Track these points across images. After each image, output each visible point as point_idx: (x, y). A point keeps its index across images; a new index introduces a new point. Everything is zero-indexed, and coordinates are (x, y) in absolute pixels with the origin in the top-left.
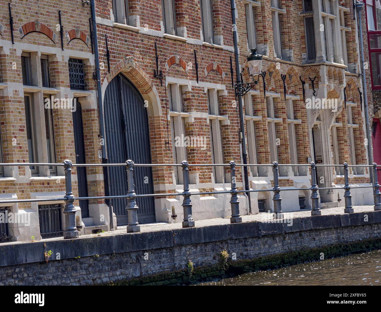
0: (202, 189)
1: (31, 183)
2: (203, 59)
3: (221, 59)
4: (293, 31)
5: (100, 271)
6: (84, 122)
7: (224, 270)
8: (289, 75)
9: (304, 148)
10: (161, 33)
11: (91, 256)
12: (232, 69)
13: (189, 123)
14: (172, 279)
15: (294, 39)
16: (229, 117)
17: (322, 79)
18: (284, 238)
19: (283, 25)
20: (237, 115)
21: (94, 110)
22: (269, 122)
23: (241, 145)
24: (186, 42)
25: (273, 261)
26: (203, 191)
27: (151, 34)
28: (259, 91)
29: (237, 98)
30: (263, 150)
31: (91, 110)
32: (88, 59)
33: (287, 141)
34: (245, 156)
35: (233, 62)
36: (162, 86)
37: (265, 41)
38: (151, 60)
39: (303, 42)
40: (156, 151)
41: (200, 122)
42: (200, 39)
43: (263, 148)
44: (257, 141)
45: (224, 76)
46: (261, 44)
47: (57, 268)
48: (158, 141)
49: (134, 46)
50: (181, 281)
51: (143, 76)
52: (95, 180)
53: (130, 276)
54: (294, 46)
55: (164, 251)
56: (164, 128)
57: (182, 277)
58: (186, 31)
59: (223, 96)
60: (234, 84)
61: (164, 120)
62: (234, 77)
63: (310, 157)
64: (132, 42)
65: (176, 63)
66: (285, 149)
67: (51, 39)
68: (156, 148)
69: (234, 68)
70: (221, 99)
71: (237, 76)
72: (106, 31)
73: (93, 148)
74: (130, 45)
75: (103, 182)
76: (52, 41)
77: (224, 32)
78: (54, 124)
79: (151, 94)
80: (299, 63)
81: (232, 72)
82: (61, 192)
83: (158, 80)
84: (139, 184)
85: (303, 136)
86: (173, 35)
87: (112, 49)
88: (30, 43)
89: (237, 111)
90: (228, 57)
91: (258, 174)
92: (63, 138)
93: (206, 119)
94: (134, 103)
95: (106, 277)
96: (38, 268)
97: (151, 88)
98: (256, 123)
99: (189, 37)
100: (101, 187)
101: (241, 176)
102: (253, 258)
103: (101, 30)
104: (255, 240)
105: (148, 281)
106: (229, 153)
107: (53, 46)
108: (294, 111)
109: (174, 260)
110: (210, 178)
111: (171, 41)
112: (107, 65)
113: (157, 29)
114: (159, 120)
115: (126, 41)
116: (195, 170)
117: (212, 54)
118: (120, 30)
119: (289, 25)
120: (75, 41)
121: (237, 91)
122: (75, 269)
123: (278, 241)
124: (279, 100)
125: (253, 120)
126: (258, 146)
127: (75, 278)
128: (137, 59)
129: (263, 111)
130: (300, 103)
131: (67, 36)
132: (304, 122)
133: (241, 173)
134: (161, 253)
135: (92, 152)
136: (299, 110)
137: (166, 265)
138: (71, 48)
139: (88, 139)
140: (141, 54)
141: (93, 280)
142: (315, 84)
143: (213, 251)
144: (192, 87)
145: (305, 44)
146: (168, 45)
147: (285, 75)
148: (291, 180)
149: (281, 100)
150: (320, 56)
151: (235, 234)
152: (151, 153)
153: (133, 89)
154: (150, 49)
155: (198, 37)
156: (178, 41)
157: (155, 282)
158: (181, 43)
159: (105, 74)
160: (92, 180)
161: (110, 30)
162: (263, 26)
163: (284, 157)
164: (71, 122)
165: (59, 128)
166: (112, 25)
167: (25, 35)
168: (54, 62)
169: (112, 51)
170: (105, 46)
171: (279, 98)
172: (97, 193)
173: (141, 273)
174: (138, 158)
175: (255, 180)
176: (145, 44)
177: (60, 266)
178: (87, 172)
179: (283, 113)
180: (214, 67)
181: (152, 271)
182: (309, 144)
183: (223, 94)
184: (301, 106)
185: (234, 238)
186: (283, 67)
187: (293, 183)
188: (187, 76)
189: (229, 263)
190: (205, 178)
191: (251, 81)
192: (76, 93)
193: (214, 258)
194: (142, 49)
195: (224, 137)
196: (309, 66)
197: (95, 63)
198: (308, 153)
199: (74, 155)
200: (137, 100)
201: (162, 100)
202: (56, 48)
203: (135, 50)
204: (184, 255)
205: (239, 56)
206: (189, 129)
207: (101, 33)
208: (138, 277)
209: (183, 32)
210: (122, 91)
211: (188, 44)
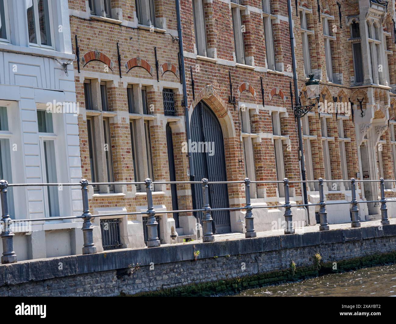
0: (269, 202)
1: (136, 198)
2: (267, 85)
3: (282, 84)
4: (343, 56)
5: (231, 268)
6: (174, 144)
7: (317, 270)
8: (340, 97)
9: (354, 164)
10: (234, 63)
11: (224, 256)
12: (291, 93)
13: (257, 143)
14: (280, 276)
15: (343, 64)
16: (290, 137)
17: (369, 100)
18: (362, 244)
19: (334, 51)
20: (296, 135)
21: (183, 133)
22: (323, 141)
23: (300, 162)
24: (254, 70)
25: (354, 263)
26: (269, 204)
27: (226, 64)
28: (314, 112)
29: (296, 119)
30: (318, 166)
31: (180, 134)
32: (178, 89)
33: (339, 158)
34: (304, 172)
35: (293, 87)
36: (235, 110)
37: (319, 66)
38: (226, 87)
39: (351, 66)
40: (231, 169)
41: (266, 142)
42: (265, 67)
43: (318, 165)
44: (313, 158)
45: (285, 99)
46: (315, 69)
47: (202, 265)
48: (232, 160)
49: (213, 76)
50: (287, 279)
51: (220, 101)
52: (185, 195)
53: (251, 273)
54: (343, 70)
55: (274, 253)
56: (237, 148)
57: (287, 275)
58: (253, 60)
59: (284, 118)
60: (294, 106)
61: (237, 141)
62: (294, 100)
63: (359, 173)
64: (211, 72)
65: (246, 89)
66: (337, 165)
67: (149, 72)
68: (231, 166)
69: (293, 92)
70: (283, 121)
71: (296, 99)
72: (191, 63)
73: (183, 167)
74: (209, 75)
75: (191, 196)
76: (150, 74)
77: (285, 60)
78: (152, 146)
79: (226, 118)
80: (348, 85)
81: (292, 96)
82: (159, 205)
83: (232, 105)
84: (217, 199)
85: (353, 153)
86: (243, 64)
87: (195, 79)
88: (133, 76)
89: (296, 132)
90: (288, 82)
91: (314, 189)
92: (160, 159)
93: (271, 139)
94: (212, 126)
95: (235, 273)
96: (190, 265)
97: (226, 113)
98: (312, 142)
99: (256, 65)
100: (190, 201)
101: (301, 191)
102: (339, 260)
103: (187, 63)
104: (340, 245)
105: (263, 277)
106: (290, 169)
107: (150, 78)
108: (344, 130)
109: (281, 261)
110: (275, 192)
111: (241, 70)
112: (192, 93)
113: (230, 60)
114: (233, 141)
115: (206, 71)
116: (263, 185)
117: (275, 80)
118: (202, 62)
119: (339, 51)
120: (167, 73)
121: (296, 113)
122: (214, 266)
123: (357, 246)
124: (331, 121)
125: (310, 139)
126: (314, 163)
127: (214, 273)
128: (215, 87)
129: (317, 130)
130: (350, 122)
131: (161, 69)
132: (353, 141)
133: (300, 188)
134: (272, 255)
135: (181, 170)
136: (349, 129)
137: (276, 265)
138: (165, 80)
139: (178, 159)
140: (218, 82)
141: (226, 275)
142: (363, 105)
143: (309, 254)
144: (260, 110)
145: (353, 68)
146: (239, 74)
147: (336, 97)
148: (343, 194)
149: (333, 121)
150: (367, 79)
151: (325, 240)
152: (226, 170)
153: (211, 113)
154: (225, 78)
155: (263, 65)
156: (248, 69)
157: (268, 278)
158: (249, 71)
159: (191, 101)
160: (182, 195)
161: (194, 62)
162: (317, 53)
163: (336, 173)
164: (165, 144)
165: (156, 150)
166: (195, 58)
167: (129, 70)
168: (151, 92)
169: (196, 81)
170: (191, 76)
171: (331, 118)
172: (187, 206)
173: (258, 271)
174: (216, 175)
175: (312, 194)
176: (221, 74)
177: (204, 264)
178: (177, 188)
179: (334, 132)
180: (277, 92)
181: (266, 269)
182: (357, 160)
183: (285, 116)
184: (350, 125)
185: (325, 243)
186: (335, 90)
187: (344, 196)
188: (255, 101)
189: (321, 264)
190: (271, 193)
191: (307, 104)
192: (169, 119)
193: (310, 260)
194: (219, 78)
195: (286, 155)
196: (358, 88)
197: (183, 92)
198: (357, 169)
199: (168, 173)
200: (214, 123)
201: (236, 123)
202: (153, 80)
203: (213, 79)
204: (288, 257)
205: (297, 81)
206: (257, 149)
207: (187, 65)
208: (256, 274)
209: (251, 61)
210: (202, 116)
211: (256, 71)
